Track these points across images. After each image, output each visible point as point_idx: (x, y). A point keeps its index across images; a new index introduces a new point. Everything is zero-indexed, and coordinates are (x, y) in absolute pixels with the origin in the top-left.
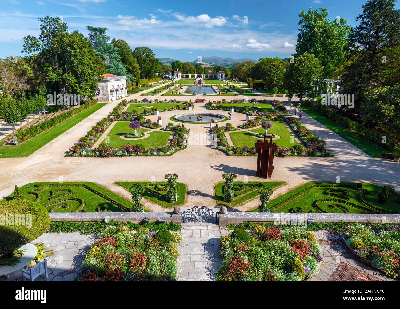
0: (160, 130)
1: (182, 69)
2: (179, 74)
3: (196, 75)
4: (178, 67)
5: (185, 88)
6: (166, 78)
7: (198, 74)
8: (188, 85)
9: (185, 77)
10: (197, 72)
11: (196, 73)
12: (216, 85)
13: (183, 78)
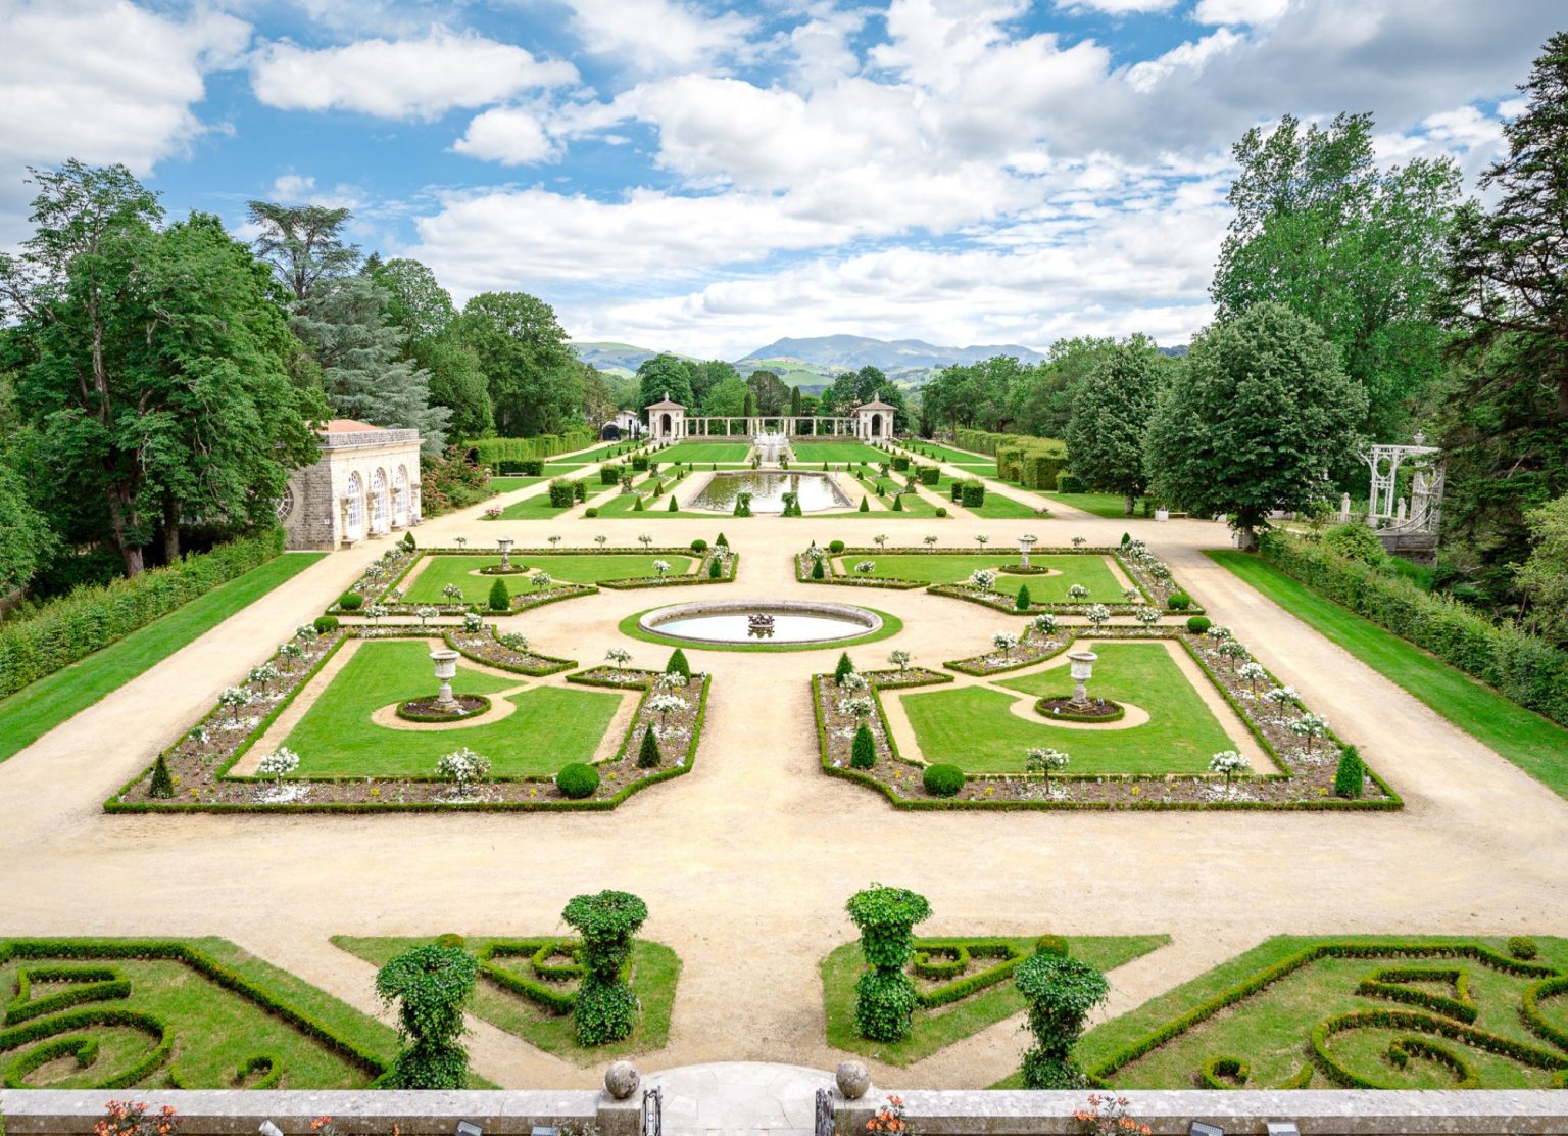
0: (570, 680)
1: (690, 395)
2: (672, 415)
3: (755, 422)
4: (668, 385)
5: (698, 480)
6: (612, 433)
7: (763, 415)
8: (714, 468)
9: (702, 433)
10: (759, 406)
11: (756, 410)
12: (849, 469)
13: (692, 432)
